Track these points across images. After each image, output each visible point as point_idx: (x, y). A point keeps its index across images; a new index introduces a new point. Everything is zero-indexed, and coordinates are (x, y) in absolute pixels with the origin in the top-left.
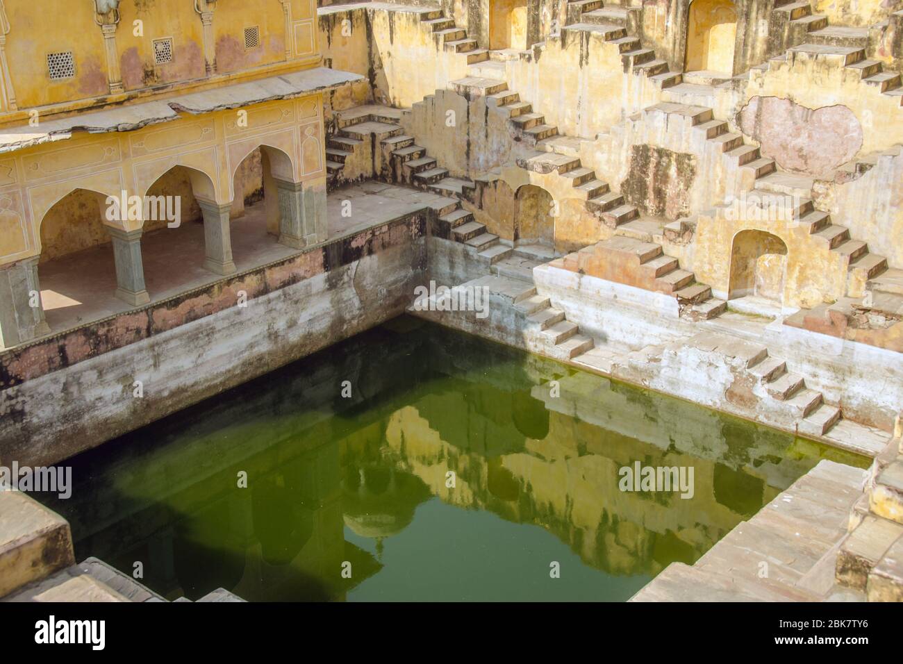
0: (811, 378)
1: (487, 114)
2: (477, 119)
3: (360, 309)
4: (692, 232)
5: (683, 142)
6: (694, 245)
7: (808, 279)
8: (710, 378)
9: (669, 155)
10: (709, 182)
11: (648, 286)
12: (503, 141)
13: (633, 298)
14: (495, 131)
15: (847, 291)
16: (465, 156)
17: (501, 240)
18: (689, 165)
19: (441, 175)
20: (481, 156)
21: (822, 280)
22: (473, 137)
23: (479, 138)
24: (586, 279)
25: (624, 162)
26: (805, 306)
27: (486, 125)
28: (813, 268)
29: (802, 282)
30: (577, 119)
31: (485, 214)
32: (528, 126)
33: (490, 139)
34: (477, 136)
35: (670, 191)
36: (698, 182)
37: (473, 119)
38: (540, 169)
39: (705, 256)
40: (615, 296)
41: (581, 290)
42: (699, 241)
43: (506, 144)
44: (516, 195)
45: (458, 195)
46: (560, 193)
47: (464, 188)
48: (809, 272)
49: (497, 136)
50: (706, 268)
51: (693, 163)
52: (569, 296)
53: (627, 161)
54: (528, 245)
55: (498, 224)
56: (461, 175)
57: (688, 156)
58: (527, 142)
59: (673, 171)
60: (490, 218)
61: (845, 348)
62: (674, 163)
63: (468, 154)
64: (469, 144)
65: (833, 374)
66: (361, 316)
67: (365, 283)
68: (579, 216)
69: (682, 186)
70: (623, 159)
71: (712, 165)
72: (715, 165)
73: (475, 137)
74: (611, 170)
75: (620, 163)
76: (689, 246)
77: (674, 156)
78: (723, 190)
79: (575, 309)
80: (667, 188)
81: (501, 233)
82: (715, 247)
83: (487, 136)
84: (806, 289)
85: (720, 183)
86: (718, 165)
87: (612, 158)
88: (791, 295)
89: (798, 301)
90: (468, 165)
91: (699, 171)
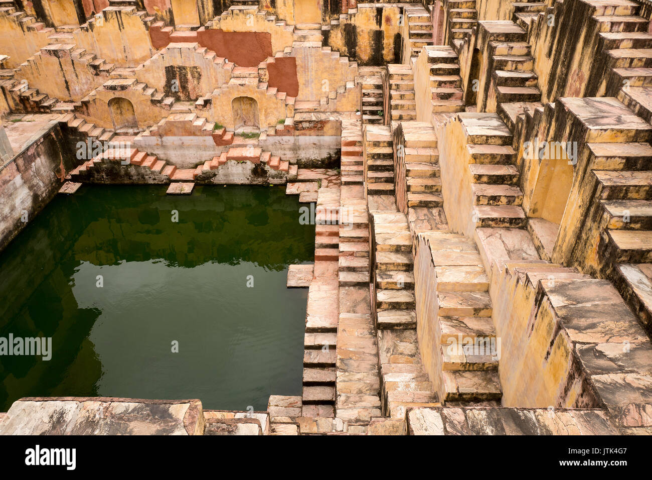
0: (284, 156)
1: (73, 64)
2: (68, 68)
3: (44, 187)
4: (211, 103)
5: (191, 61)
6: (213, 110)
7: (269, 114)
8: (244, 168)
9: (184, 68)
10: (209, 78)
11: (199, 134)
12: (88, 77)
13: (192, 142)
14: (82, 72)
15: (287, 115)
16: (66, 89)
17: (106, 130)
18: (197, 72)
19: (55, 102)
20: (76, 87)
21: (276, 113)
22: (68, 78)
23: (72, 78)
24: (164, 138)
25: (162, 76)
26: (270, 126)
27: (75, 70)
28: (271, 108)
29: (266, 116)
30: (125, 58)
31: (92, 118)
32: (100, 67)
33: (79, 77)
34: (71, 77)
35: (190, 86)
36: (203, 79)
37: (64, 68)
38: (119, 89)
39: (219, 114)
40: (183, 143)
41: (164, 144)
42: (215, 107)
43: (91, 78)
44: (108, 104)
45: (72, 111)
46: (135, 99)
47: (75, 107)
48: (269, 111)
49: (84, 75)
50: (221, 119)
51: (199, 70)
52: (158, 149)
53: (164, 76)
54: (121, 128)
55: (102, 122)
56: (67, 100)
57: (195, 67)
58: (103, 76)
59: (189, 76)
60: (96, 119)
61: (295, 140)
62: (189, 72)
63: (68, 88)
64: (66, 82)
65: (292, 152)
66: (46, 190)
67: (42, 172)
68: (148, 108)
69: (196, 82)
70: (161, 75)
71: (208, 70)
72: (210, 70)
73: (69, 78)
74: (156, 81)
75: (160, 77)
76: (210, 111)
77: (188, 68)
78: (217, 81)
79: (162, 154)
80: (188, 85)
81: (105, 126)
82: (223, 109)
83: (77, 76)
84: (269, 118)
85: (214, 77)
86: (211, 69)
87: (155, 76)
88: (263, 122)
89: (267, 124)
90: (69, 94)
91: (203, 74)
